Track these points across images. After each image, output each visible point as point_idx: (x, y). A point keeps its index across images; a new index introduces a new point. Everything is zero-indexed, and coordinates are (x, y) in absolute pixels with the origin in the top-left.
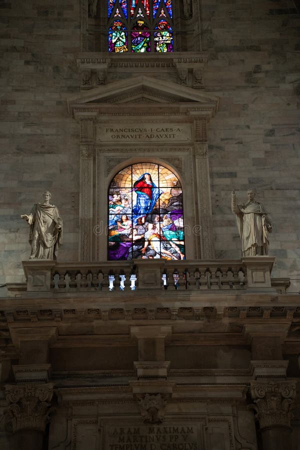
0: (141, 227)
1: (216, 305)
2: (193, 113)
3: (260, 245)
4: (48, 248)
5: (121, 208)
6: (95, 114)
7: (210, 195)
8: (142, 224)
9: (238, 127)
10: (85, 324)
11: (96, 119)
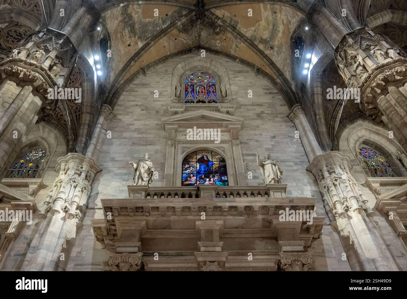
0: (202, 180)
1: (253, 204)
2: (230, 126)
3: (277, 179)
4: (144, 181)
5: (190, 171)
6: (176, 126)
7: (243, 164)
8: (203, 179)
9: (255, 135)
10: (165, 218)
11: (177, 129)
